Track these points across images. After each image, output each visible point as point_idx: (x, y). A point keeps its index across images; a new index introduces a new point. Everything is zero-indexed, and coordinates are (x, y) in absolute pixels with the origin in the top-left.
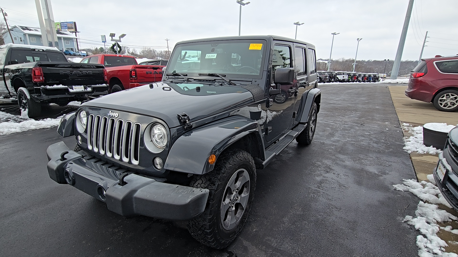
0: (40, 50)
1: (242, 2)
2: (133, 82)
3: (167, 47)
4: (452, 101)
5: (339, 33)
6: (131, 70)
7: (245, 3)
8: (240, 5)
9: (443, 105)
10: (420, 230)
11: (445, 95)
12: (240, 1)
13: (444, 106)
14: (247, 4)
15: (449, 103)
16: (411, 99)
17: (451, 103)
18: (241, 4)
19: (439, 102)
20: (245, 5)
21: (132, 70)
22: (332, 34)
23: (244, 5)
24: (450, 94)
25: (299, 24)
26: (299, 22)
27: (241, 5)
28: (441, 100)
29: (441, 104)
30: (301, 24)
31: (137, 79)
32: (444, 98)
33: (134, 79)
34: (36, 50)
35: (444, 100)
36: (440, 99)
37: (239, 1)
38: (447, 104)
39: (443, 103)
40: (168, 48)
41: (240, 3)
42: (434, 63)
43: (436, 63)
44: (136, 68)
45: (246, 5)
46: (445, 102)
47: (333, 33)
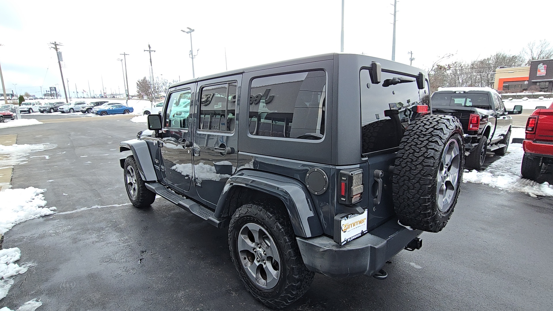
0: (461, 92)
34: (457, 92)
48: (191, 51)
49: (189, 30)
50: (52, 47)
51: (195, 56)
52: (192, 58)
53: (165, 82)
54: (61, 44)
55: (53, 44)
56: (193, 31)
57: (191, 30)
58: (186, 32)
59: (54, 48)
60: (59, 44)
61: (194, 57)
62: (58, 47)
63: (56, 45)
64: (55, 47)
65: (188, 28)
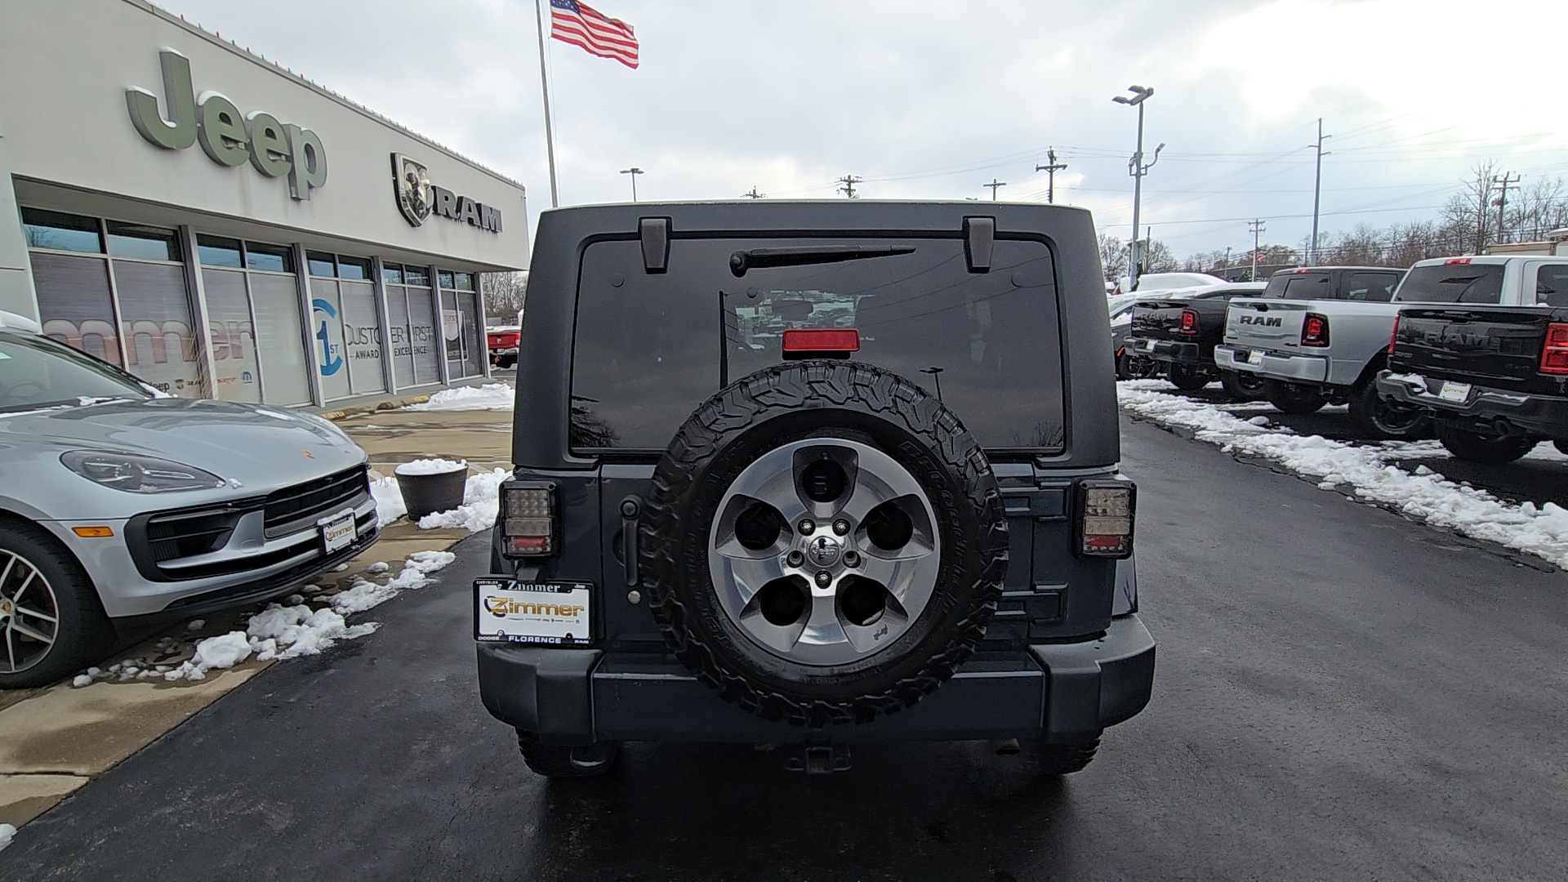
48: (1138, 156)
49: (1137, 94)
50: (841, 189)
51: (1146, 167)
52: (1138, 175)
53: (1110, 248)
54: (859, 180)
55: (845, 181)
56: (1150, 92)
57: (1144, 91)
58: (1128, 102)
59: (846, 190)
60: (855, 179)
61: (1143, 171)
62: (853, 186)
63: (850, 182)
64: (847, 187)
65: (1133, 89)
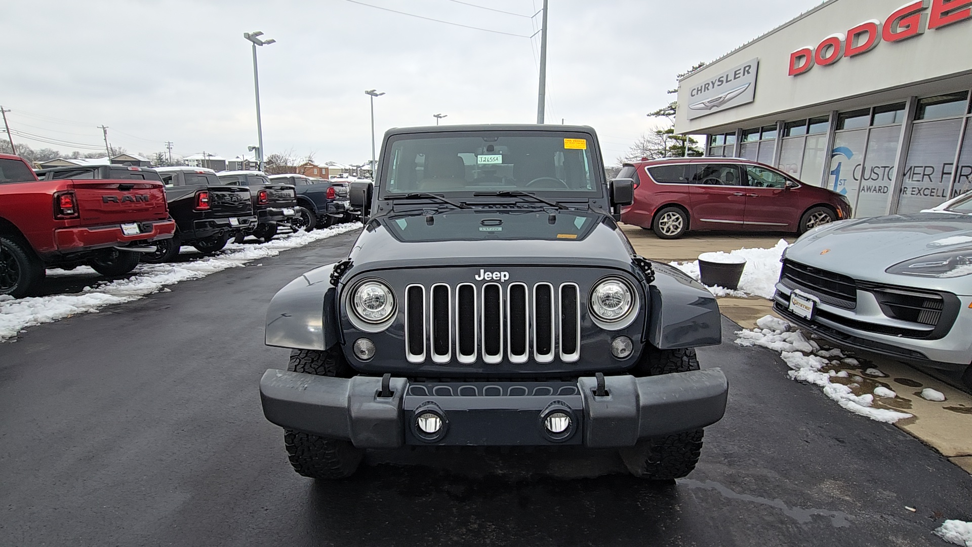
1: (257, 37)
2: (67, 225)
3: (6, 129)
4: (674, 223)
5: (446, 116)
6: (56, 195)
7: (263, 41)
8: (252, 43)
9: (665, 230)
10: (815, 382)
11: (666, 215)
12: (252, 35)
13: (667, 232)
14: (269, 42)
15: (671, 227)
16: (625, 224)
17: (673, 226)
18: (254, 42)
19: (660, 226)
20: (264, 45)
21: (59, 193)
22: (435, 116)
23: (262, 45)
24: (671, 213)
25: (375, 93)
26: (375, 90)
27: (255, 45)
28: (661, 223)
29: (663, 229)
30: (378, 94)
31: (78, 217)
32: (665, 220)
33: (68, 216)
35: (666, 222)
36: (661, 221)
37: (248, 34)
38: (669, 229)
39: (665, 228)
40: (7, 134)
41: (251, 38)
42: (646, 168)
43: (648, 169)
44: (74, 188)
45: (266, 45)
46: (667, 225)
47: (436, 114)
